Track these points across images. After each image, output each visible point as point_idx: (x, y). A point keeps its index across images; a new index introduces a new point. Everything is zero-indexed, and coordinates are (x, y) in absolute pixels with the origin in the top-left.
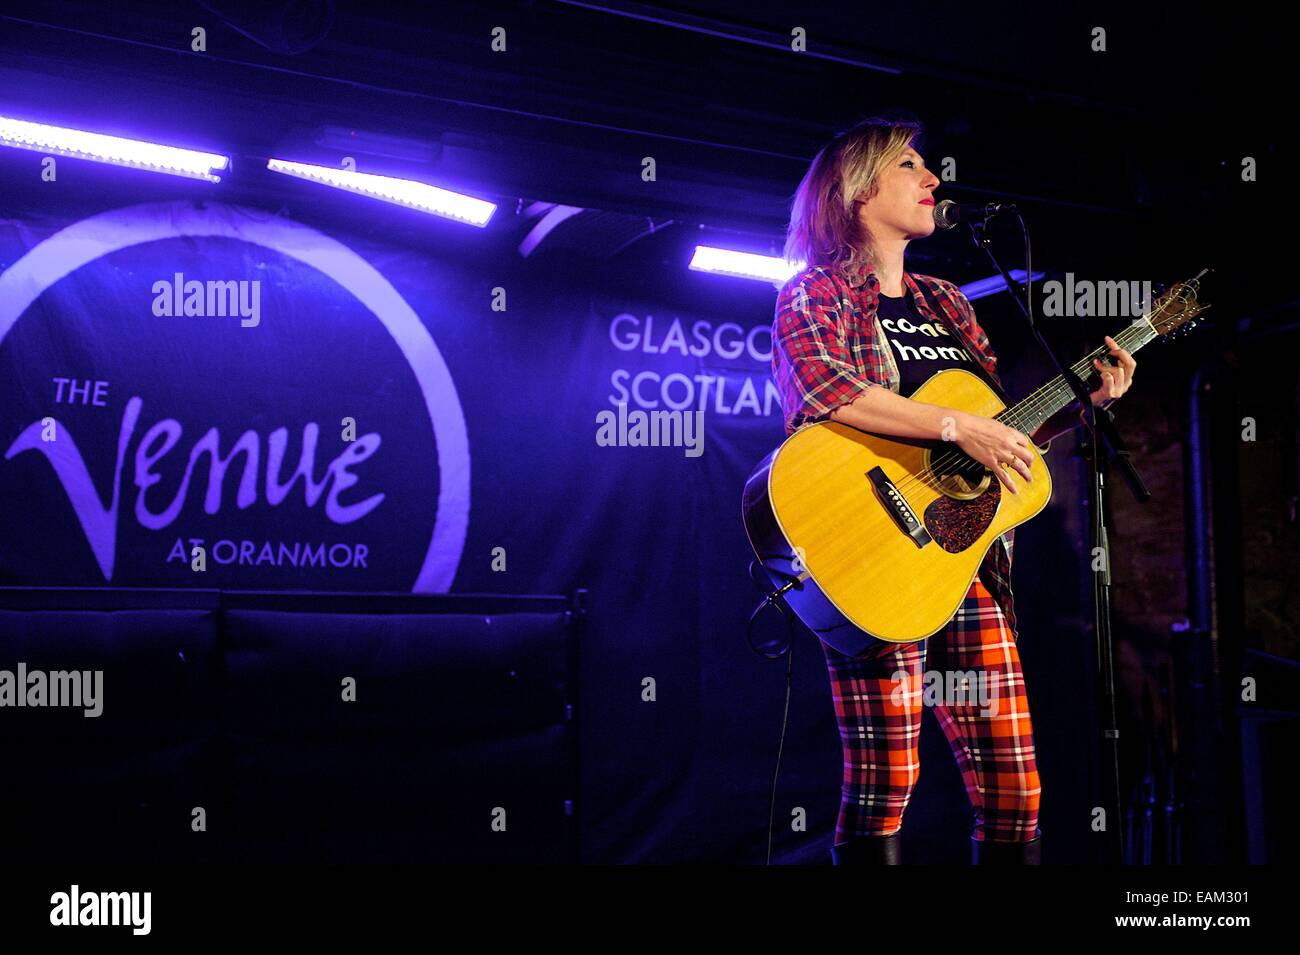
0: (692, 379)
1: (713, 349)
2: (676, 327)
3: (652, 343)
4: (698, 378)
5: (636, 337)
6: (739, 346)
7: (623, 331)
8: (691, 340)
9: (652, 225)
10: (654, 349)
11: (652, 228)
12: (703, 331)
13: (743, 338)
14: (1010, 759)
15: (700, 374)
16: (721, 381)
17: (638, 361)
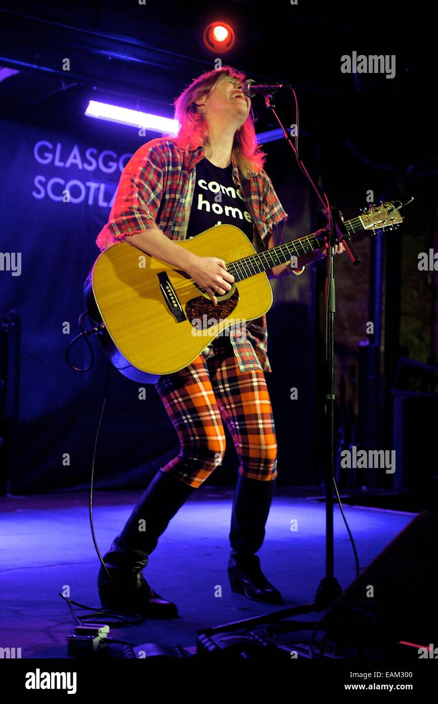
0: (84, 184)
1: (98, 167)
2: (76, 151)
3: (61, 160)
4: (88, 184)
5: (50, 156)
6: (114, 166)
7: (43, 151)
8: (84, 160)
9: (63, 85)
10: (61, 164)
11: (64, 87)
12: (92, 155)
13: (117, 161)
14: (255, 426)
15: (89, 181)
16: (103, 187)
17: (51, 171)
